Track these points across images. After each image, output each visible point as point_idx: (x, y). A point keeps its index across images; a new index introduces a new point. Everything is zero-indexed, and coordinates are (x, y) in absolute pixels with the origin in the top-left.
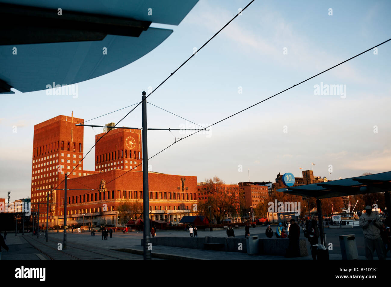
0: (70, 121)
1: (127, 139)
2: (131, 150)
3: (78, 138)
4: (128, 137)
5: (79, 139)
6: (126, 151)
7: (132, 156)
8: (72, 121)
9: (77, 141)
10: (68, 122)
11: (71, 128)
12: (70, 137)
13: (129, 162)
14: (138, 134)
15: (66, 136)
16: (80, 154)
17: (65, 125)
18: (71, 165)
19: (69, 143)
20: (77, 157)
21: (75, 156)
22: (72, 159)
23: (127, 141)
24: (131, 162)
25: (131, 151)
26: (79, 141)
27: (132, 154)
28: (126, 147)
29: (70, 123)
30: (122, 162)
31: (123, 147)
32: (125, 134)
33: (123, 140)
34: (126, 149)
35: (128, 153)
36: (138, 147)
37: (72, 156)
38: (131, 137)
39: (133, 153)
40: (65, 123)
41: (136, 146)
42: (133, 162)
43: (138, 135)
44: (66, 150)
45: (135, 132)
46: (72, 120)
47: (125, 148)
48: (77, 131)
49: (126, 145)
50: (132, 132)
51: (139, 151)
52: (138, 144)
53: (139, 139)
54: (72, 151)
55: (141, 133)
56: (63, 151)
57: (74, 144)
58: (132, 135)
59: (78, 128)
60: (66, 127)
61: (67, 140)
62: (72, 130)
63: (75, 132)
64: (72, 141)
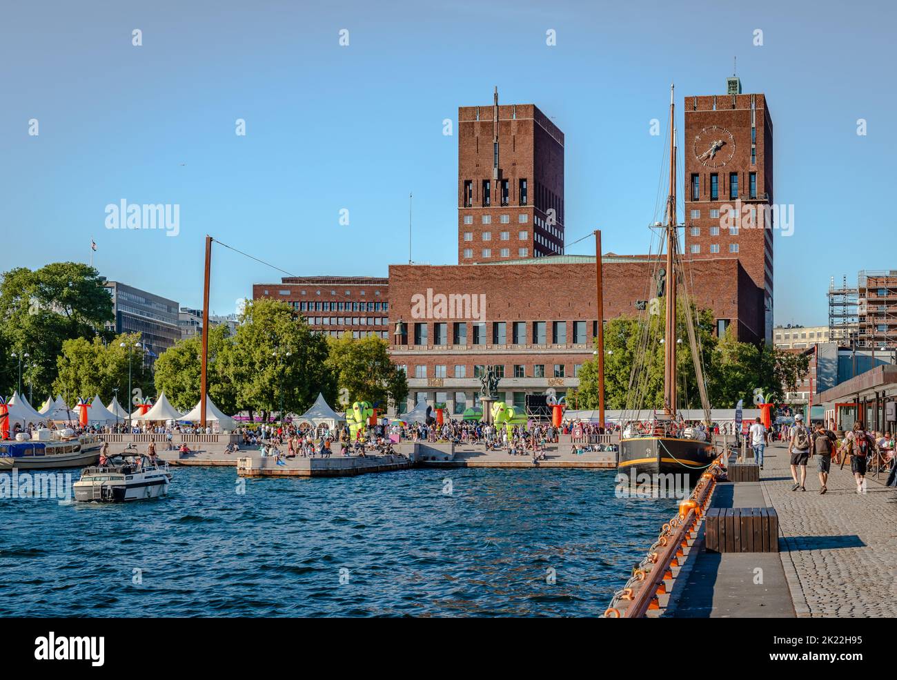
0: (487, 118)
1: (698, 137)
2: (714, 172)
4: (705, 129)
5: (518, 167)
8: (495, 117)
9: (513, 173)
10: (482, 124)
12: (489, 165)
13: (705, 214)
15: (477, 165)
17: (473, 133)
18: (496, 245)
19: (486, 184)
20: (514, 222)
21: (505, 219)
22: (496, 229)
23: (698, 143)
24: (715, 214)
25: (714, 176)
26: (517, 172)
28: (695, 163)
29: (487, 124)
34: (695, 172)
35: (704, 183)
37: (496, 220)
38: (715, 127)
40: (473, 127)
41: (735, 156)
43: (751, 116)
44: (477, 205)
45: (733, 108)
46: (496, 113)
47: (690, 169)
48: (512, 145)
49: (693, 157)
50: (721, 108)
51: (750, 171)
52: (750, 147)
53: (754, 129)
54: (496, 207)
55: (760, 107)
56: (470, 210)
57: (505, 183)
58: (722, 119)
59: (515, 134)
60: (476, 139)
61: (480, 175)
62: (495, 144)
63: (504, 147)
64: (496, 175)
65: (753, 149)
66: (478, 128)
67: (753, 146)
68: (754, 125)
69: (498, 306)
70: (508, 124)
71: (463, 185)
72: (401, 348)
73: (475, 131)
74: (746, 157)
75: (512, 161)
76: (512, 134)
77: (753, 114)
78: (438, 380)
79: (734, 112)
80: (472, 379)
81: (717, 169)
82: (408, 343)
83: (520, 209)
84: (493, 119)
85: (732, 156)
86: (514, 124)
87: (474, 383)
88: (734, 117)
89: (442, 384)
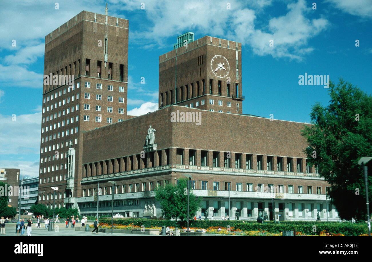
0: (101, 22)
1: (212, 59)
3: (117, 54)
4: (216, 56)
5: (119, 56)
6: (211, 81)
7: (223, 92)
8: (106, 23)
9: (116, 60)
10: (98, 25)
12: (102, 52)
13: (216, 103)
14: (235, 51)
15: (94, 51)
16: (120, 84)
17: (93, 30)
19: (99, 63)
20: (116, 91)
21: (111, 88)
22: (105, 93)
23: (213, 63)
24: (221, 103)
25: (220, 82)
26: (119, 60)
27: (223, 89)
28: (212, 73)
29: (101, 25)
30: (203, 103)
31: (206, 73)
32: (209, 49)
33: (206, 62)
34: (212, 78)
35: (216, 85)
36: (235, 75)
37: (105, 87)
38: (220, 56)
39: (224, 86)
40: (92, 25)
41: (229, 73)
42: (226, 103)
44: (94, 76)
45: (228, 47)
46: (107, 20)
47: (209, 76)
48: (116, 42)
49: (210, 70)
50: (223, 46)
51: (236, 83)
52: (236, 70)
53: (237, 60)
54: (105, 79)
55: (240, 50)
56: (89, 79)
57: (111, 65)
58: (224, 52)
59: (118, 36)
60: (94, 33)
61: (96, 57)
62: (106, 39)
63: (111, 43)
64: (106, 59)
65: (237, 71)
66: (95, 26)
67: (237, 70)
68: (237, 58)
69: (238, 143)
70: (114, 29)
72: (181, 167)
73: (94, 28)
74: (234, 75)
75: (116, 52)
76: (116, 36)
77: (237, 52)
78: (214, 192)
79: (229, 50)
80: (234, 192)
81: (221, 79)
82: (185, 164)
83: (120, 83)
84: (105, 23)
85: (228, 73)
86: (117, 30)
87: (235, 195)
88: (229, 52)
89: (217, 194)
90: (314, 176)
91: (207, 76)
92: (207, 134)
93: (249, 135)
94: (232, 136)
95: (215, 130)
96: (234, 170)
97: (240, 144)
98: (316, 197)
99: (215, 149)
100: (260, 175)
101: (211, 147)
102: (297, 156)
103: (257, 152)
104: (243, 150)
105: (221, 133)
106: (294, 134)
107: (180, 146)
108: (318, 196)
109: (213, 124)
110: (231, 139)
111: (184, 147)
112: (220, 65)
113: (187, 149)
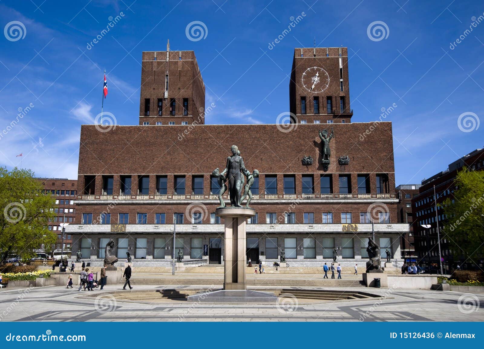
0: (162, 59)
1: (304, 74)
2: (316, 95)
3: (179, 88)
4: (309, 69)
5: (182, 90)
6: (303, 99)
7: (320, 109)
8: (168, 59)
9: (179, 94)
10: (158, 63)
11: (163, 72)
14: (338, 59)
15: (154, 89)
17: (152, 69)
19: (160, 101)
23: (304, 77)
25: (316, 98)
26: (181, 94)
27: (321, 105)
28: (303, 90)
29: (162, 63)
31: (296, 92)
33: (295, 78)
34: (303, 95)
36: (339, 86)
37: (166, 124)
38: (315, 68)
39: (322, 101)
40: (152, 65)
41: (330, 86)
42: (325, 122)
43: (339, 61)
44: (153, 115)
45: (327, 55)
46: (168, 56)
48: (178, 77)
49: (301, 86)
50: (319, 56)
51: (340, 95)
52: (339, 80)
53: (341, 69)
54: (166, 116)
55: (345, 56)
56: (147, 118)
57: (173, 101)
58: (321, 63)
59: (180, 69)
60: (154, 72)
61: (156, 95)
62: (167, 76)
63: (172, 78)
64: (166, 95)
65: (342, 82)
66: (155, 64)
67: (341, 80)
68: (341, 66)
69: (179, 161)
70: (176, 63)
71: (144, 101)
72: (88, 198)
73: (153, 67)
74: (337, 87)
75: (179, 86)
76: (179, 70)
77: (340, 60)
78: (121, 226)
79: (328, 58)
80: (154, 225)
81: (317, 94)
82: (95, 193)
83: (182, 118)
84: (166, 60)
85: (327, 86)
86: (180, 64)
87: (155, 229)
88: (328, 61)
89: (125, 229)
90: (317, 198)
91: (297, 94)
92: (131, 154)
93: (198, 149)
94: (169, 153)
95: (143, 148)
96: (171, 196)
97: (183, 162)
98: (307, 228)
99: (142, 172)
100: (212, 201)
101: (135, 170)
102: (285, 171)
103: (210, 171)
104: (186, 169)
105: (152, 151)
106: (280, 140)
107: (88, 173)
108: (309, 226)
109: (140, 141)
110: (168, 157)
111: (95, 174)
112: (316, 79)
113: (100, 176)
